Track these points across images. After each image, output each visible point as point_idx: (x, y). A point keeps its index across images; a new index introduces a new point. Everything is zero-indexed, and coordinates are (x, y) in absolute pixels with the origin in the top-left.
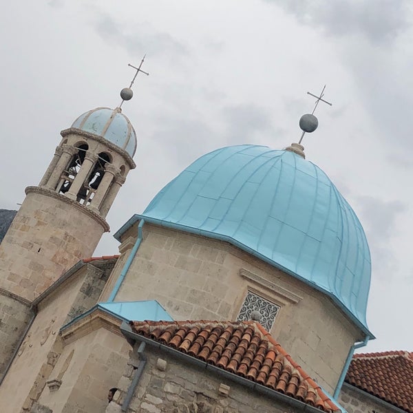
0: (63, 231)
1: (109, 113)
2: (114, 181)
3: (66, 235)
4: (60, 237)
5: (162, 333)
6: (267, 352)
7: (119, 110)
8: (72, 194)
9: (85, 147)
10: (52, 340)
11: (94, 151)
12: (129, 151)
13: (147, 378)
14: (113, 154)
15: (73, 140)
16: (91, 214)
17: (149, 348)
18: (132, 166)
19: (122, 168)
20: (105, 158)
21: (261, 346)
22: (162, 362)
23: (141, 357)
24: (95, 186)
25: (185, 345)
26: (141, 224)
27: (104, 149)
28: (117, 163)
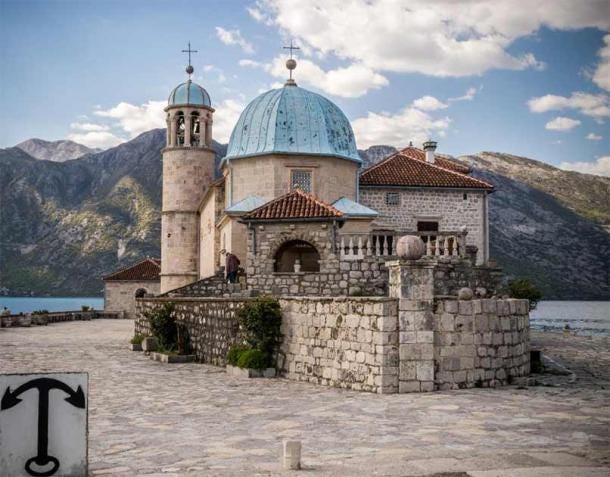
0: (192, 167)
1: (186, 86)
2: (207, 125)
3: (195, 168)
4: (192, 169)
5: (255, 214)
6: (306, 201)
7: (190, 82)
8: (187, 143)
9: (181, 113)
10: (213, 230)
11: (187, 113)
12: (207, 104)
13: (258, 236)
14: (199, 110)
15: (173, 112)
16: (203, 149)
17: (252, 224)
18: (213, 111)
19: (208, 115)
20: (195, 114)
21: (302, 199)
22: (261, 227)
23: (251, 229)
24: (198, 131)
25: (268, 216)
26: (228, 162)
27: (192, 110)
28: (203, 113)
